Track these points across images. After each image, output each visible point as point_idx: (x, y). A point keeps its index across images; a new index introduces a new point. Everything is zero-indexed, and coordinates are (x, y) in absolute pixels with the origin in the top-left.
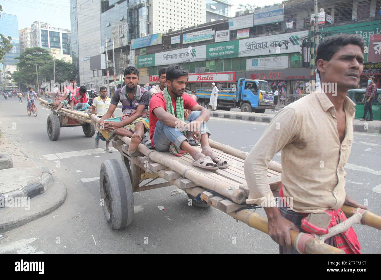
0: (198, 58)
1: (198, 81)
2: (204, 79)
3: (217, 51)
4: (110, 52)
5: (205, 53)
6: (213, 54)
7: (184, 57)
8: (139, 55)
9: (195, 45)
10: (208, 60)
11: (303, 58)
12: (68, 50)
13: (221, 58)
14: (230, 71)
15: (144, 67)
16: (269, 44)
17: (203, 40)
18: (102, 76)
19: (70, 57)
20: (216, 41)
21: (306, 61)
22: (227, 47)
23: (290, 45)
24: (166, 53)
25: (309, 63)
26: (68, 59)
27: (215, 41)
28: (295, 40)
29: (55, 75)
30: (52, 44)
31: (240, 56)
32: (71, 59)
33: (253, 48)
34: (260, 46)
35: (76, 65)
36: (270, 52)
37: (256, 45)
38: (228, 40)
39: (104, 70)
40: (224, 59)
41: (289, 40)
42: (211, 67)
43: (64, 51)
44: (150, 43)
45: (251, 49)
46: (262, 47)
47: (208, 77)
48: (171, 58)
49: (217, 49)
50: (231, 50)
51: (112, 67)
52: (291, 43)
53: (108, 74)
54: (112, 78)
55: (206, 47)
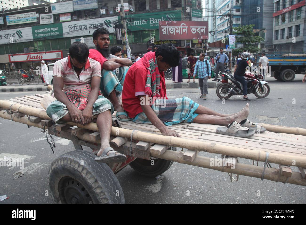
0: (25, 39)
1: (28, 60)
2: (34, 58)
3: (42, 33)
5: (32, 35)
6: (39, 35)
7: (10, 38)
9: (20, 27)
10: (36, 40)
11: (117, 37)
13: (47, 38)
14: (57, 50)
16: (88, 26)
17: (28, 22)
20: (41, 24)
21: (119, 39)
22: (52, 29)
25: (122, 40)
27: (40, 23)
28: (108, 23)
31: (65, 36)
33: (76, 30)
34: (81, 28)
36: (90, 33)
37: (77, 27)
38: (52, 22)
40: (51, 40)
41: (104, 23)
42: (39, 47)
46: (83, 29)
47: (37, 56)
49: (43, 30)
50: (56, 31)
52: (106, 25)
55: (32, 28)
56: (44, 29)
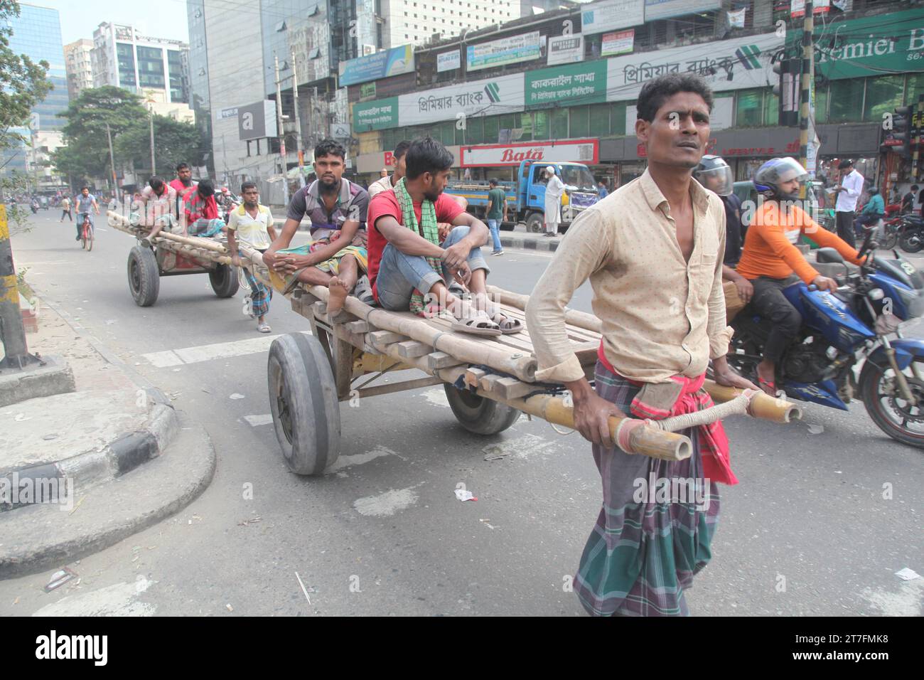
0: (505, 106)
1: (506, 162)
2: (521, 159)
3: (551, 88)
4: (287, 95)
5: (523, 94)
6: (542, 96)
7: (470, 102)
8: (358, 99)
9: (498, 73)
10: (530, 109)
11: (781, 101)
12: (183, 91)
13: (562, 104)
14: (584, 138)
15: (370, 129)
17: (517, 60)
18: (269, 153)
19: (190, 108)
20: (549, 63)
21: (790, 108)
22: (577, 77)
23: (738, 68)
24: (426, 94)
25: (797, 113)
26: (184, 114)
27: (546, 62)
28: (751, 57)
29: (156, 154)
30: (145, 77)
31: (610, 98)
32: (192, 113)
34: (660, 72)
35: (205, 129)
37: (650, 70)
38: (581, 58)
39: (272, 138)
40: (571, 108)
41: (735, 56)
42: (537, 128)
43: (173, 93)
44: (385, 69)
45: (639, 80)
47: (529, 153)
48: (437, 107)
49: (554, 82)
50: (587, 83)
51: (294, 132)
52: (741, 64)
53: (283, 148)
54: (293, 158)
55: (525, 77)
56: (555, 79)
